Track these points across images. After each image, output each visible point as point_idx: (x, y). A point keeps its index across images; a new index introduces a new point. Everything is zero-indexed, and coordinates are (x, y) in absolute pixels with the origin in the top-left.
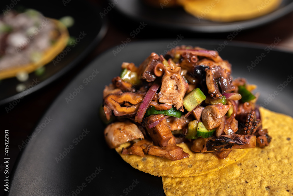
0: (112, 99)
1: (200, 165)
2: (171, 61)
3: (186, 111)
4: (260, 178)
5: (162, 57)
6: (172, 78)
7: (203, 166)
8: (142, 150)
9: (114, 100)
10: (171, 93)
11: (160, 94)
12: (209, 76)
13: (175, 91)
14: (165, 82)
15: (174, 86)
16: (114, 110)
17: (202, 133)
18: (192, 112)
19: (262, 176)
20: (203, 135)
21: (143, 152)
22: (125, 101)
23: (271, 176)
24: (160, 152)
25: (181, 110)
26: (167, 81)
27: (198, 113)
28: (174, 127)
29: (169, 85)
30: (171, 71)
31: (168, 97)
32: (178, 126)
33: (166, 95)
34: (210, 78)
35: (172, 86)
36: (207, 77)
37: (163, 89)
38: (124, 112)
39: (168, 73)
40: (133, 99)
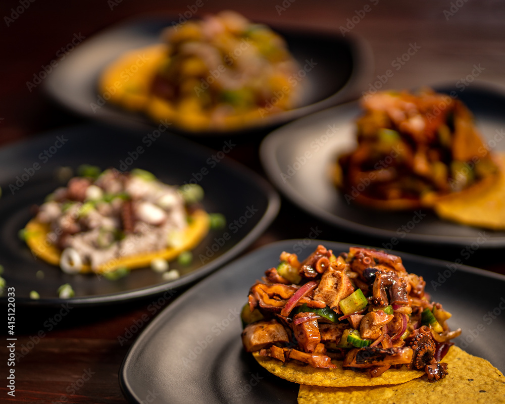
0: (260, 288)
2: (340, 258)
3: (342, 314)
5: (331, 252)
6: (333, 275)
8: (283, 352)
9: (263, 290)
10: (329, 291)
11: (316, 292)
12: (378, 280)
13: (333, 290)
14: (326, 278)
15: (334, 285)
16: (261, 300)
17: (353, 339)
18: (349, 316)
20: (354, 341)
21: (283, 355)
22: (276, 292)
24: (302, 355)
25: (335, 310)
26: (328, 278)
27: (355, 318)
28: (327, 337)
29: (329, 283)
30: (336, 268)
31: (324, 295)
32: (332, 336)
33: (323, 293)
34: (378, 282)
35: (332, 284)
36: (375, 281)
37: (320, 286)
38: (271, 305)
39: (331, 269)
40: (285, 292)
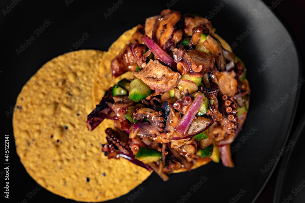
1: (104, 84)
4: (77, 127)
7: (102, 86)
9: (171, 19)
10: (152, 71)
15: (156, 76)
16: (164, 19)
19: (78, 130)
23: (76, 137)
26: (163, 71)
29: (159, 72)
31: (149, 68)
35: (158, 75)
39: (170, 75)
40: (165, 37)
